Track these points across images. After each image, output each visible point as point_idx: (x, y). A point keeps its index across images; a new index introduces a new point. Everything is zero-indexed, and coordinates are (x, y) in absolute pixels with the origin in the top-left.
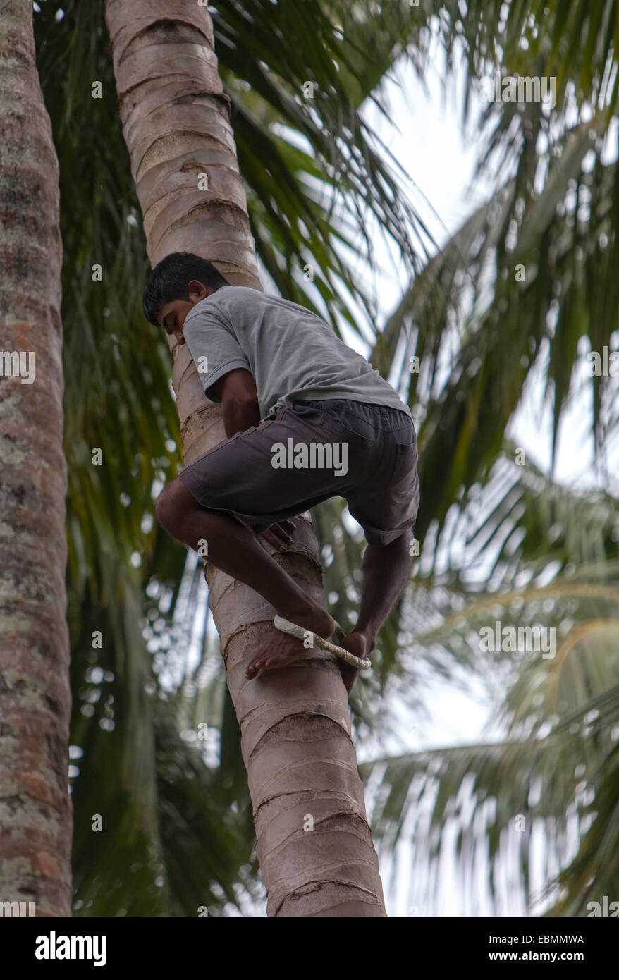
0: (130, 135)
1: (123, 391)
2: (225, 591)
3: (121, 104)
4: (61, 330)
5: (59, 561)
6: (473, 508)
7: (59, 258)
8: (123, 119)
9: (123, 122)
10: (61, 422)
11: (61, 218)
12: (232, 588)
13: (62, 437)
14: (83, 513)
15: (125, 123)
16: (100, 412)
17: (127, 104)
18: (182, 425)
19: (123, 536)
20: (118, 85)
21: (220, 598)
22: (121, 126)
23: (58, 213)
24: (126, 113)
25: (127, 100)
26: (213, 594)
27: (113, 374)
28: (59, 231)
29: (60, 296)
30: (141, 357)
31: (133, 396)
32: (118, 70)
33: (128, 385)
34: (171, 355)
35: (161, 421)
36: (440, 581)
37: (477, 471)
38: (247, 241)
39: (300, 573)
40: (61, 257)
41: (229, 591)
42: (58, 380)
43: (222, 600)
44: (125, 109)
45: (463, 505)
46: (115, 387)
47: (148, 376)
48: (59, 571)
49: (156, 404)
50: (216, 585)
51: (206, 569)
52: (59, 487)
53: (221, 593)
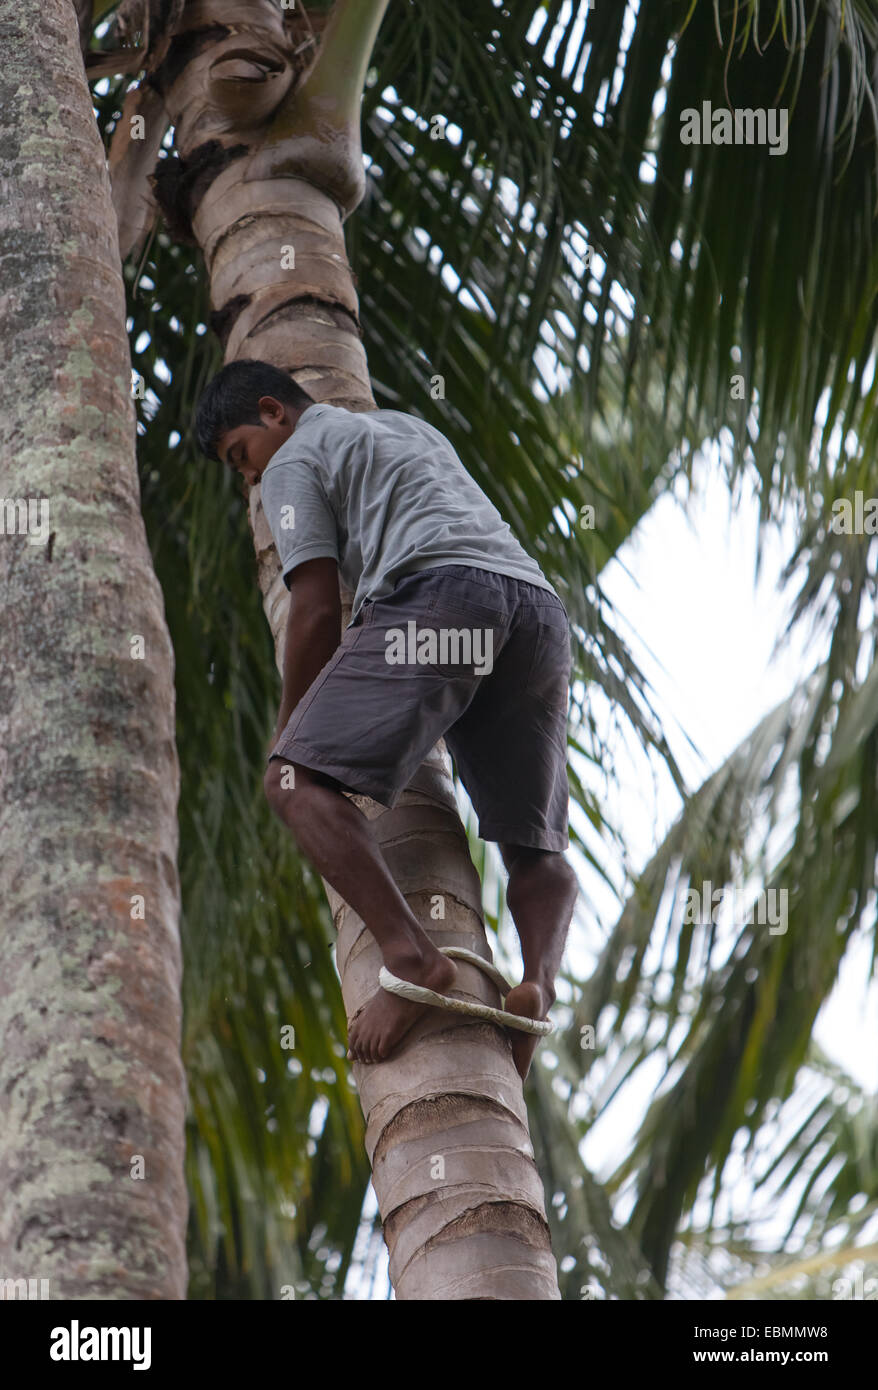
0: (274, 609)
1: (270, 971)
2: (412, 1258)
3: (260, 567)
4: (178, 888)
5: (175, 1216)
6: (765, 1135)
7: (174, 787)
8: (264, 587)
9: (264, 593)
10: (178, 1019)
11: (177, 730)
12: (421, 1253)
13: (179, 1041)
14: (214, 1140)
15: (267, 594)
16: (237, 1001)
17: (269, 567)
18: (349, 1021)
19: (272, 1174)
20: (257, 539)
21: (406, 1267)
22: (261, 598)
23: (173, 723)
24: (268, 580)
25: (269, 560)
26: (395, 1263)
27: (254, 948)
28: (174, 748)
29: (176, 841)
30: (294, 923)
31: (283, 979)
32: (256, 519)
33: (277, 964)
34: (335, 922)
35: (324, 1014)
36: (720, 1238)
37: (774, 1083)
38: (441, 761)
39: (519, 1231)
40: (177, 784)
41: (417, 1257)
42: (174, 959)
43: (408, 1268)
44: (268, 573)
45: (754, 1124)
46: (259, 966)
47: (304, 952)
48: (177, 1230)
49: (317, 991)
50: (399, 1249)
51: (384, 1225)
52: (176, 1109)
53: (406, 1260)
